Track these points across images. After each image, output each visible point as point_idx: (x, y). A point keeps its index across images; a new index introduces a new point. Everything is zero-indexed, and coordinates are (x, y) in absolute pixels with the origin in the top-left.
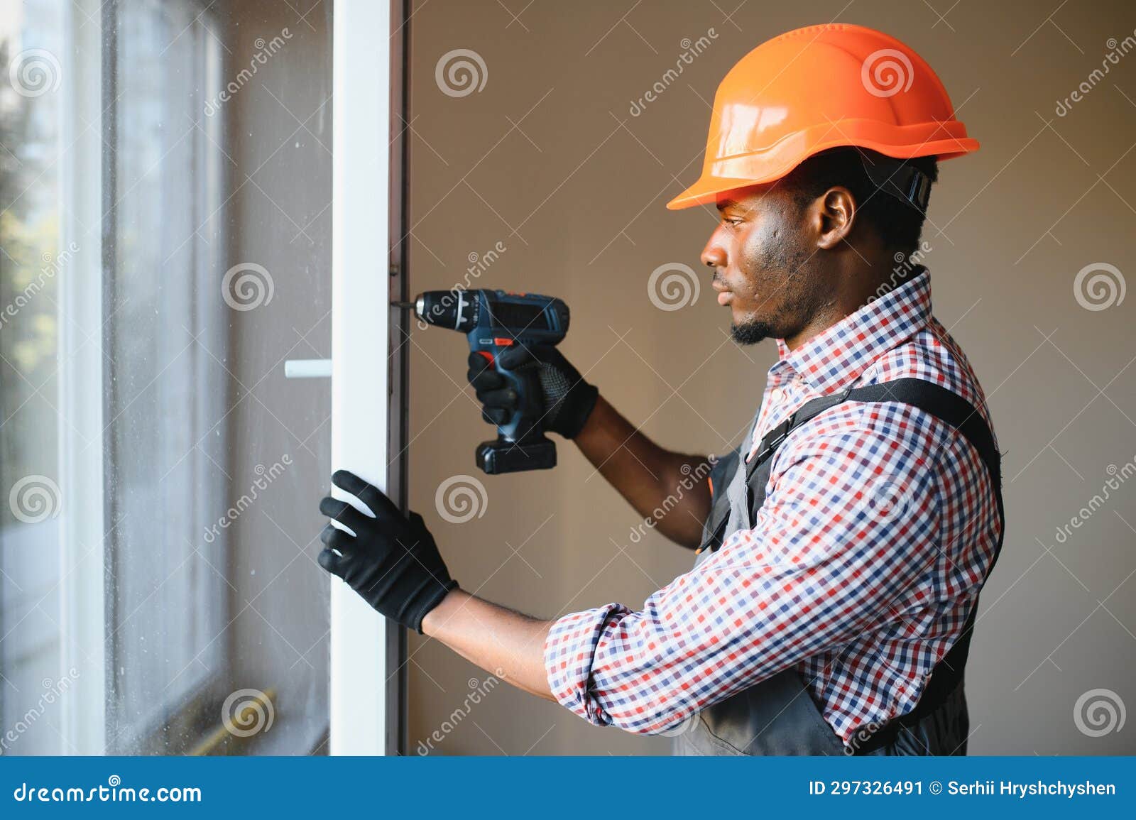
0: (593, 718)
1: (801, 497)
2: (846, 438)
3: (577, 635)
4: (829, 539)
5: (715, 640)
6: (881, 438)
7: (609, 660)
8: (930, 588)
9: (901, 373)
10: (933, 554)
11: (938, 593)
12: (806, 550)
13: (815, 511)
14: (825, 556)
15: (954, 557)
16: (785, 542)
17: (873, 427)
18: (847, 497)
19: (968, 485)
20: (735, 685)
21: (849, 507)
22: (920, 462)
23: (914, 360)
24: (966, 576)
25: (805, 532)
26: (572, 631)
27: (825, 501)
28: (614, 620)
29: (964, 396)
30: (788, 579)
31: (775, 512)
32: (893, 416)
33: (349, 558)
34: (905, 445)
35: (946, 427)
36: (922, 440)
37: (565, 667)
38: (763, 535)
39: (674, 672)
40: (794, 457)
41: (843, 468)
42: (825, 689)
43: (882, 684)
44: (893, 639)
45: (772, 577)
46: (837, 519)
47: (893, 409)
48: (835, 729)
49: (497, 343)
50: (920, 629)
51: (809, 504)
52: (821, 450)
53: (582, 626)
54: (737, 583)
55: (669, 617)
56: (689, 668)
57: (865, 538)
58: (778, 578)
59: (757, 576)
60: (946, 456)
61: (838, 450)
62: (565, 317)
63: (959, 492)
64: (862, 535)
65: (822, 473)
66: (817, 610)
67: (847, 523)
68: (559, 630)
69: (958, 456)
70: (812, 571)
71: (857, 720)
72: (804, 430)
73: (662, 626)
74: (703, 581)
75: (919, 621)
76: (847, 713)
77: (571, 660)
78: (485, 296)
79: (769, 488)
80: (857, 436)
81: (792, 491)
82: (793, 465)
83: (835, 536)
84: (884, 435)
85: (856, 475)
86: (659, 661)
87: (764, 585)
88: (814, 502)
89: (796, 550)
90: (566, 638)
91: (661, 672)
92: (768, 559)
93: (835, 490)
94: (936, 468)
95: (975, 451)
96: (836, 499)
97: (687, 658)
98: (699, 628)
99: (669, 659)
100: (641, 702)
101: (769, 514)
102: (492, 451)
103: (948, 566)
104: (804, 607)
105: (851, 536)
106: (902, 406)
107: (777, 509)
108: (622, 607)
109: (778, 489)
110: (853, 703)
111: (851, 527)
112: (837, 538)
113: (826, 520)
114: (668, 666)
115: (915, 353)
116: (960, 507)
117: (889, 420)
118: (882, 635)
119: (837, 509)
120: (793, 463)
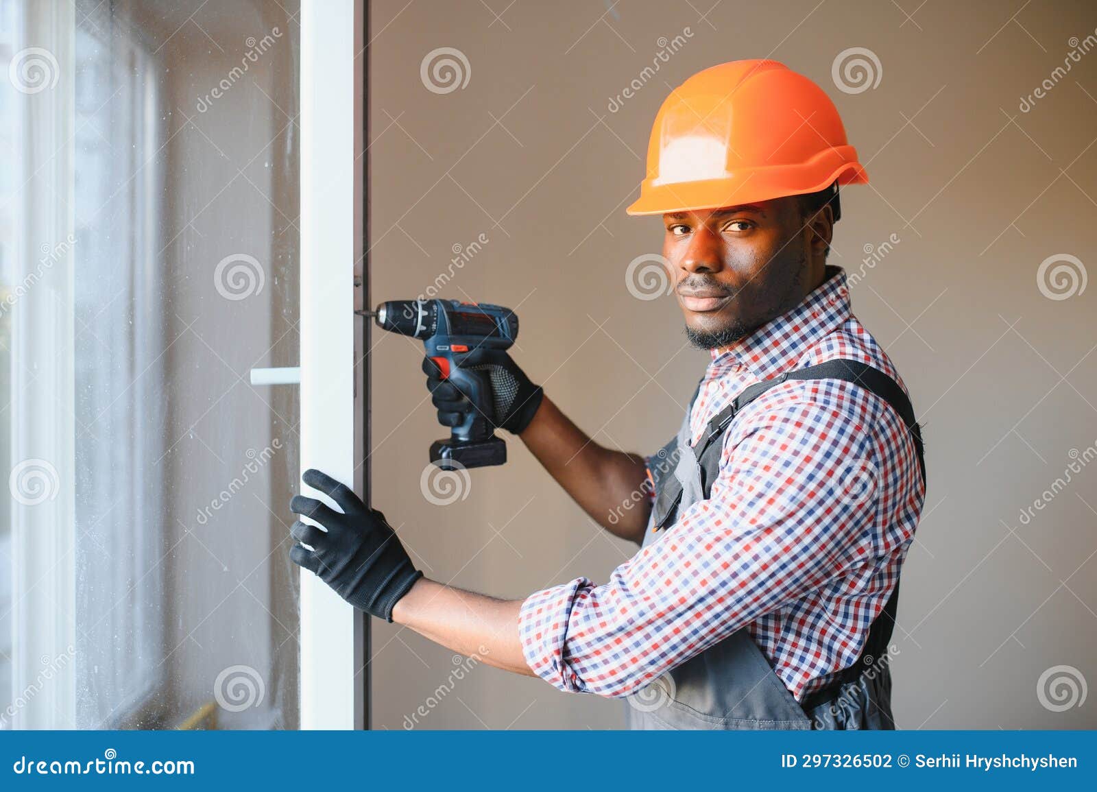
0: (569, 684)
1: (755, 464)
2: (792, 410)
3: (550, 607)
4: (783, 500)
5: (683, 601)
6: (823, 408)
7: (583, 627)
8: (870, 543)
9: (832, 355)
10: (873, 511)
11: (876, 548)
12: (762, 512)
13: (769, 476)
14: (780, 516)
15: (889, 514)
16: (742, 506)
17: (815, 399)
18: (798, 461)
19: (898, 449)
20: (701, 644)
21: (799, 470)
22: (858, 428)
23: (843, 344)
24: (899, 532)
25: (760, 496)
26: (545, 606)
27: (777, 466)
28: (584, 593)
29: (888, 374)
30: (748, 540)
31: (731, 481)
32: (831, 390)
33: (322, 552)
34: (844, 414)
35: (877, 399)
36: (858, 410)
37: (541, 637)
38: (721, 503)
39: (645, 634)
40: (746, 431)
41: (792, 437)
42: (775, 648)
43: (826, 640)
44: (837, 595)
45: (732, 539)
46: (790, 481)
47: (830, 385)
48: (787, 684)
49: (453, 350)
50: (861, 584)
51: (762, 470)
52: (771, 422)
53: (554, 599)
54: (700, 548)
55: (637, 584)
56: (658, 629)
57: (815, 497)
58: (738, 539)
59: (718, 539)
60: (878, 423)
61: (786, 420)
62: (515, 324)
63: (892, 455)
64: (812, 495)
65: (773, 442)
66: (774, 567)
67: (799, 485)
68: (532, 605)
69: (889, 424)
70: (768, 530)
71: (806, 675)
72: (752, 408)
73: (631, 592)
74: (667, 549)
75: (859, 576)
76: (797, 669)
77: (546, 631)
78: (442, 306)
79: (722, 462)
80: (802, 408)
81: (746, 460)
82: (744, 439)
83: (788, 497)
84: (825, 406)
85: (804, 442)
86: (631, 624)
87: (725, 547)
88: (767, 468)
89: (752, 513)
90: (540, 611)
91: (632, 635)
92: (727, 524)
93: (786, 455)
94: (872, 434)
95: (902, 420)
96: (787, 464)
97: (657, 619)
98: (667, 591)
99: (640, 621)
100: (614, 665)
101: (725, 484)
102: (449, 449)
103: (884, 523)
104: (762, 564)
105: (802, 496)
106: (837, 382)
107: (733, 478)
108: (589, 582)
109: (732, 461)
110: (802, 659)
111: (802, 488)
112: (791, 498)
113: (780, 483)
114: (640, 628)
115: (842, 338)
116: (893, 469)
117: (828, 393)
118: (827, 592)
119: (789, 472)
120: (745, 436)
